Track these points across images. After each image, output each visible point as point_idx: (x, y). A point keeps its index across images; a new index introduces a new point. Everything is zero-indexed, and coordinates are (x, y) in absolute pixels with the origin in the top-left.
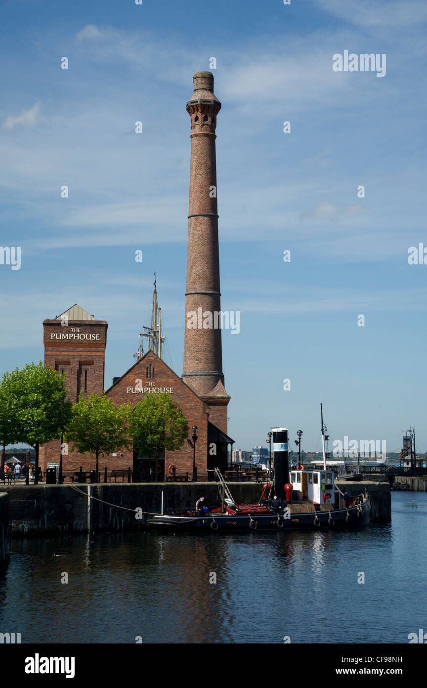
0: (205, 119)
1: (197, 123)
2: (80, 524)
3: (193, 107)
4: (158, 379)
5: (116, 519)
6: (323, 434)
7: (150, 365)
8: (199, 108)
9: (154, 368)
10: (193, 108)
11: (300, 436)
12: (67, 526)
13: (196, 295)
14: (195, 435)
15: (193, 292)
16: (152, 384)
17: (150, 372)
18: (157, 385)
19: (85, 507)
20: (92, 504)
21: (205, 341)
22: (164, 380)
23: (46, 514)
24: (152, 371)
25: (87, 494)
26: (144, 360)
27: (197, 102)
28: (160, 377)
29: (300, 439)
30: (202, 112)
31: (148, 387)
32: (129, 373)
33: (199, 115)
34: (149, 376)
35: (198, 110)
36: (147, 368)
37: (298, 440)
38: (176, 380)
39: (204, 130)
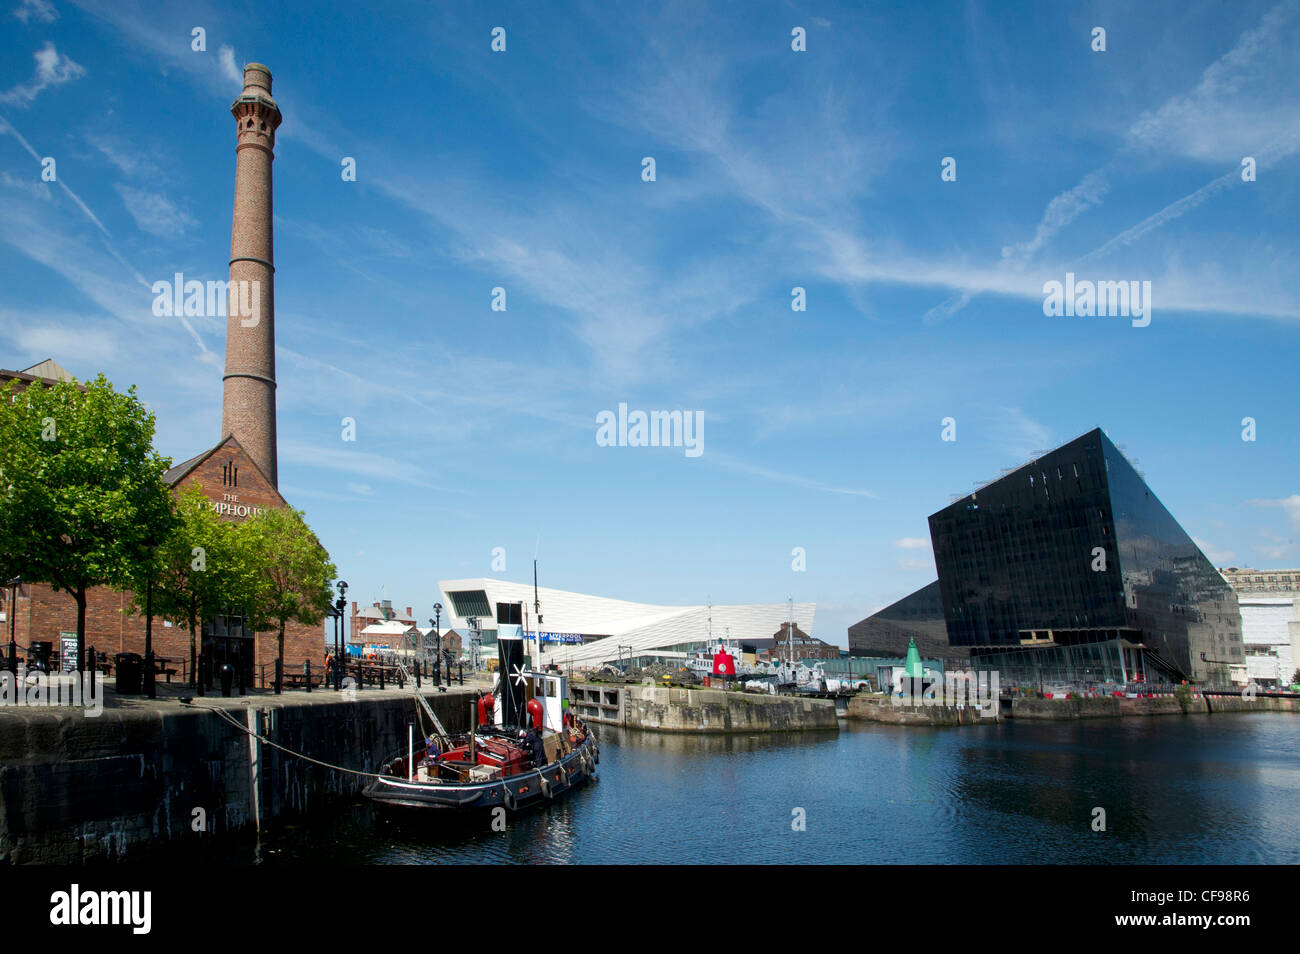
0: (263, 127)
1: (251, 129)
2: (238, 813)
3: (247, 105)
4: (244, 491)
5: (296, 785)
6: (537, 612)
7: (231, 463)
8: (256, 108)
9: (236, 470)
10: (247, 107)
11: (438, 612)
12: (214, 820)
13: (246, 379)
14: (343, 598)
15: (241, 373)
16: (234, 498)
17: (230, 476)
18: (244, 501)
19: (245, 764)
20: (261, 757)
21: (260, 453)
22: (253, 493)
23: (168, 794)
24: (233, 474)
25: (247, 727)
26: (220, 452)
27: (254, 99)
28: (247, 487)
29: (438, 617)
30: (260, 116)
31: (226, 502)
32: (194, 472)
33: (255, 119)
34: (228, 482)
35: (253, 111)
36: (225, 468)
37: (435, 620)
38: (273, 497)
39: (261, 142)
